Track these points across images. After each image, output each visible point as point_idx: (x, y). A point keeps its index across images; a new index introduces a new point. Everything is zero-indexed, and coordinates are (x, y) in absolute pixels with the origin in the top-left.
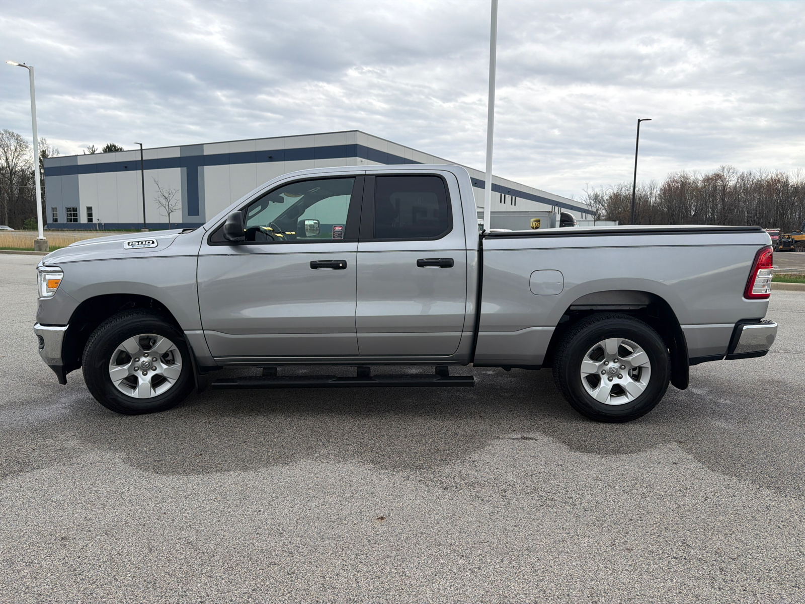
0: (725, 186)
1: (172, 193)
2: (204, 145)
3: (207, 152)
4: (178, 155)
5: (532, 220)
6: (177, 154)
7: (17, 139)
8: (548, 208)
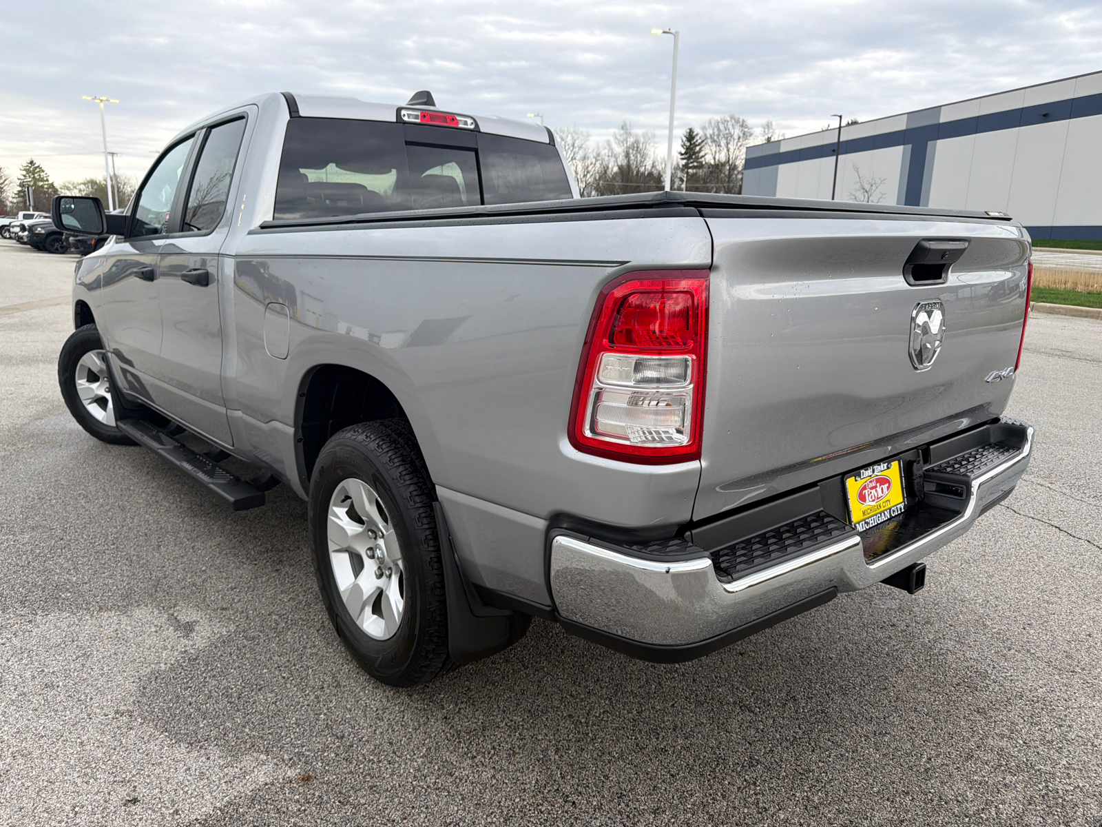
1: (875, 183)
2: (943, 108)
3: (944, 118)
4: (903, 127)
6: (901, 126)
7: (742, 126)
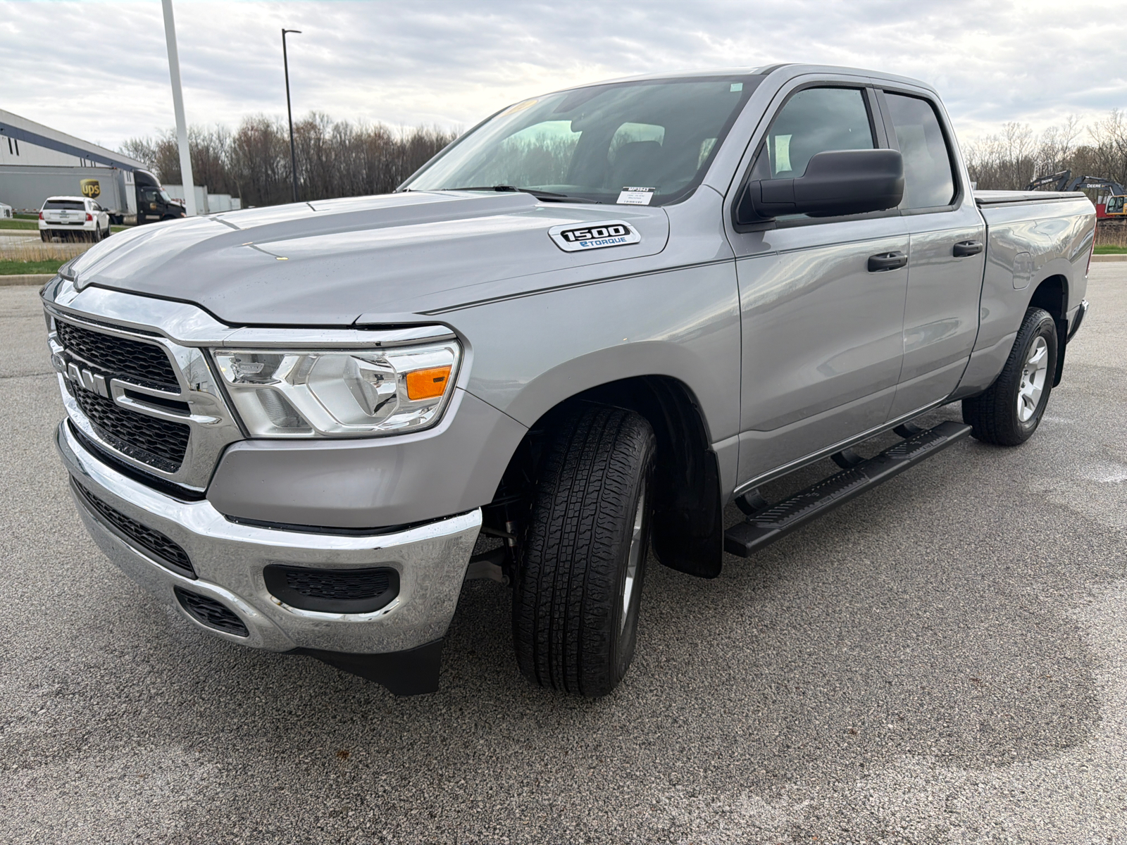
0: (319, 139)
5: (84, 182)
8: (75, 161)
